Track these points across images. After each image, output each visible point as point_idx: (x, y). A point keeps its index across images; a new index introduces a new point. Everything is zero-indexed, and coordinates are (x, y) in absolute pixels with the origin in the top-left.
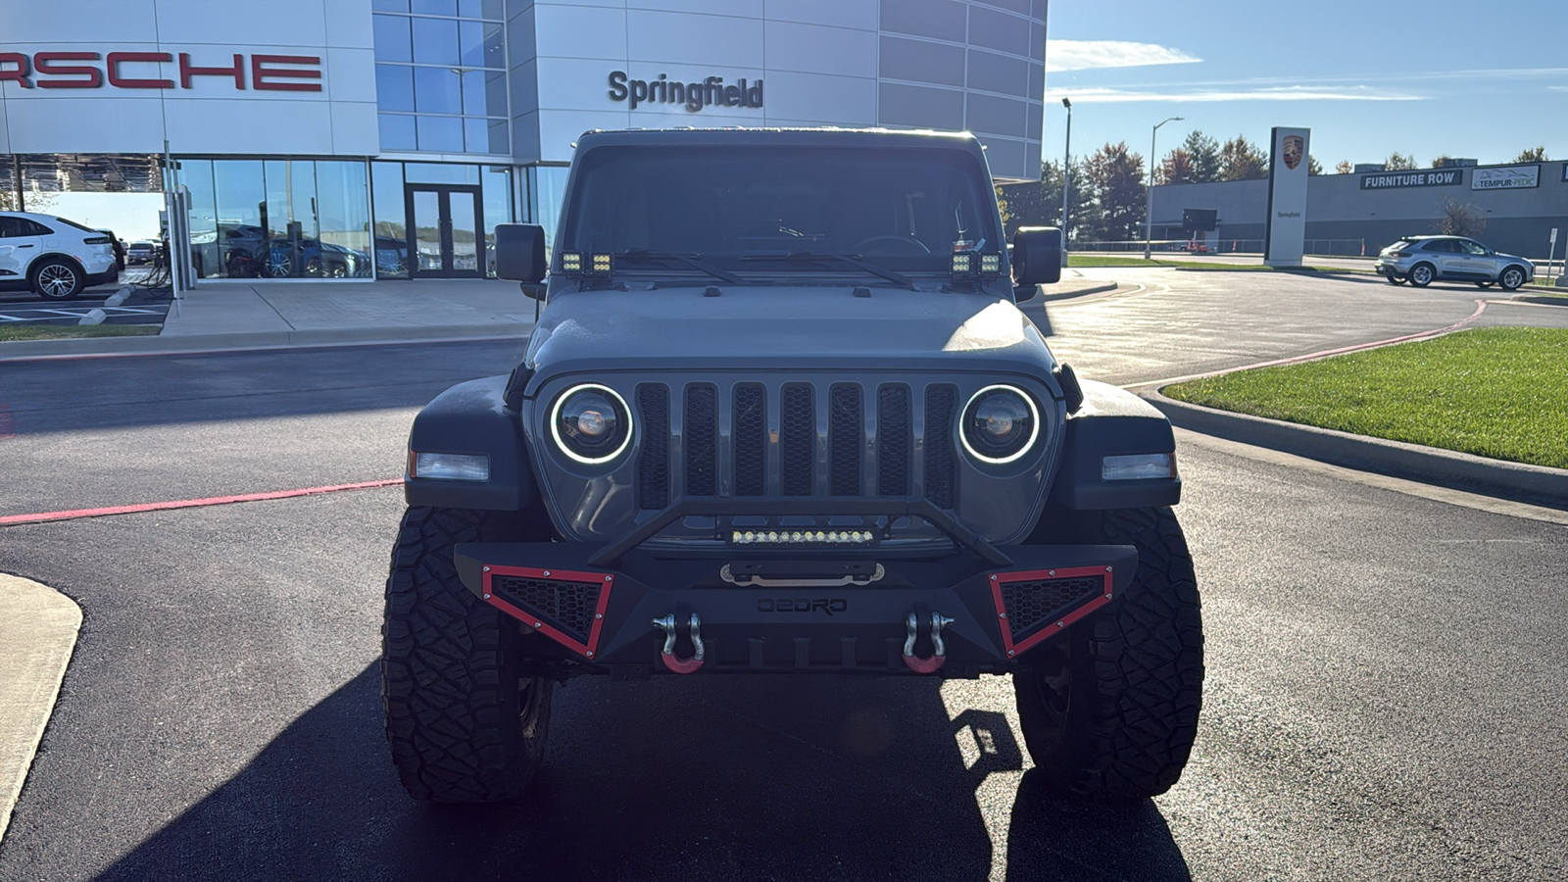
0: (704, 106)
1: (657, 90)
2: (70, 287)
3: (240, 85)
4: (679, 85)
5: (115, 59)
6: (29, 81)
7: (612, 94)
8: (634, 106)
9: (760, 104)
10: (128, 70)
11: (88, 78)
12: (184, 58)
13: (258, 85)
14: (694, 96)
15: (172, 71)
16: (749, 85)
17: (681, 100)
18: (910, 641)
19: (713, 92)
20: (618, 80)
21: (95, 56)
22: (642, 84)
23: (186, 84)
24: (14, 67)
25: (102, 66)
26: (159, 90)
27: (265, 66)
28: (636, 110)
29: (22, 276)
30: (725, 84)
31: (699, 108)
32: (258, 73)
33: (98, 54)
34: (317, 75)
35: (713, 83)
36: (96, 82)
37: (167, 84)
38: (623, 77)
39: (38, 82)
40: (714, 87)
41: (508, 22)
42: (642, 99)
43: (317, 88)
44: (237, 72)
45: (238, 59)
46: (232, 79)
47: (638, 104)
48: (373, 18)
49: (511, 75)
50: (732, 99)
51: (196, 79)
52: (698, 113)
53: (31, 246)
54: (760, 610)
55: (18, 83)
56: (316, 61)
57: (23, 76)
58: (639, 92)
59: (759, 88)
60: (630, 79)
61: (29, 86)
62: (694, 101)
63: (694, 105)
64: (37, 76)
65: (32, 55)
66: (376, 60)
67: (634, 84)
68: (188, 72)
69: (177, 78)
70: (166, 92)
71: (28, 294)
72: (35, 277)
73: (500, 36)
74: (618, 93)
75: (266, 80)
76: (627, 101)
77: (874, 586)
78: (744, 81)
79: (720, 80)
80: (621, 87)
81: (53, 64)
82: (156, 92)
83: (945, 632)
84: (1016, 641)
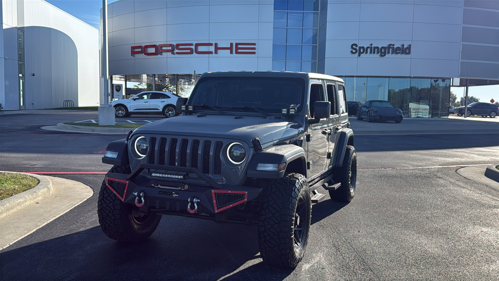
0: (386, 55)
1: (369, 50)
2: (173, 114)
3: (231, 53)
4: (378, 48)
5: (197, 45)
6: (174, 52)
7: (352, 52)
8: (359, 55)
9: (409, 53)
10: (201, 49)
11: (189, 51)
12: (216, 44)
13: (237, 53)
14: (383, 51)
15: (212, 49)
16: (405, 47)
17: (378, 53)
18: (190, 204)
19: (391, 50)
20: (354, 47)
21: (191, 45)
22: (363, 48)
23: (216, 53)
24: (170, 48)
25: (193, 47)
26: (208, 55)
27: (239, 46)
28: (360, 57)
29: (161, 110)
30: (395, 47)
31: (385, 55)
32: (237, 48)
33: (193, 44)
34: (254, 49)
35: (391, 46)
36: (191, 53)
37: (210, 53)
38: (356, 45)
39: (176, 52)
40: (391, 47)
41: (319, 28)
42: (363, 53)
43: (254, 53)
44: (231, 49)
45: (231, 44)
46: (229, 51)
47: (361, 55)
48: (273, 29)
49: (319, 46)
50: (398, 52)
51: (219, 51)
52: (384, 57)
53: (164, 102)
54: (159, 193)
55: (170, 53)
56: (254, 44)
57: (172, 51)
58: (362, 51)
59: (409, 47)
60: (359, 46)
61: (174, 54)
62: (383, 53)
63: (383, 54)
64: (176, 51)
65: (175, 45)
66: (273, 43)
67: (360, 48)
68: (217, 49)
69: (213, 51)
70: (210, 55)
71: (162, 116)
72: (165, 110)
73: (317, 33)
74: (354, 51)
75: (239, 51)
76: (357, 54)
77: (185, 190)
78: (403, 45)
79: (394, 45)
80: (356, 50)
81: (181, 47)
82: (207, 55)
83: (198, 203)
84: (218, 209)
